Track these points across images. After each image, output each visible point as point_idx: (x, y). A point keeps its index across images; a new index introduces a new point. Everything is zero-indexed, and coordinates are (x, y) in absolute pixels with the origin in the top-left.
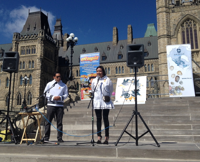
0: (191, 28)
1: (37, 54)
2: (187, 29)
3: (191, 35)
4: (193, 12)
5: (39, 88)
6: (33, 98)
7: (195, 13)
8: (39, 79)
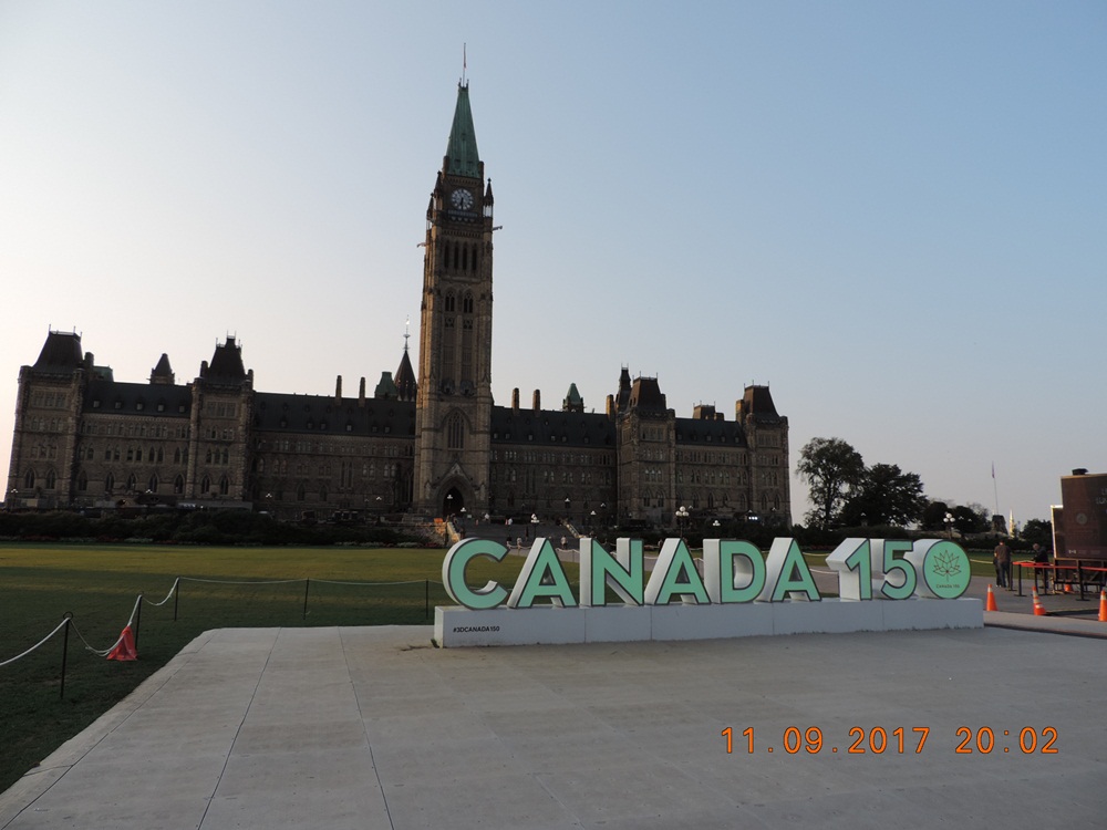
0: (458, 423)
1: (238, 418)
2: (455, 423)
3: (458, 431)
4: (463, 405)
5: (242, 472)
6: (232, 484)
7: (464, 408)
8: (244, 458)
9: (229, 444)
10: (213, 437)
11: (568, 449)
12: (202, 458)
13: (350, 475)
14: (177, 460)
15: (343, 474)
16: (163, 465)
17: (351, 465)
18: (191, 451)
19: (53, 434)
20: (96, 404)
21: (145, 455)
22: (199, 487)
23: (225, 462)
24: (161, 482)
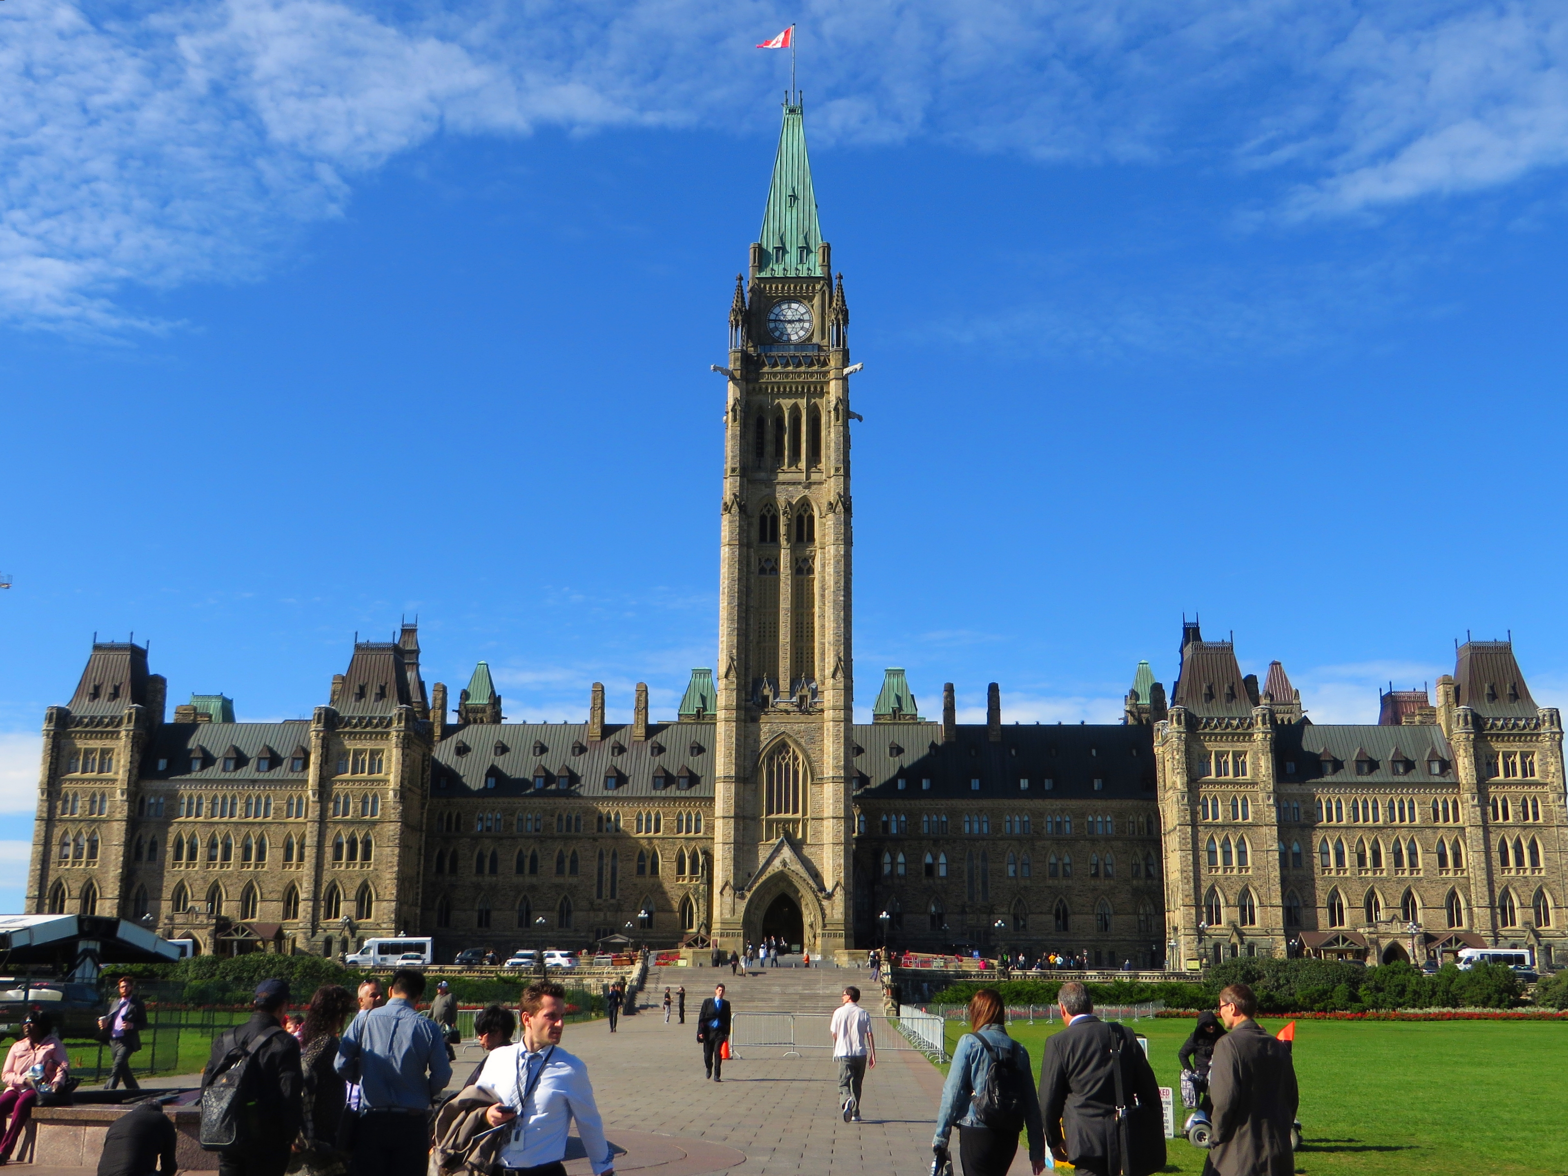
0: (787, 765)
1: (387, 778)
2: (780, 764)
3: (787, 779)
5: (394, 876)
6: (377, 899)
7: (799, 732)
8: (397, 850)
9: (374, 823)
10: (346, 812)
11: (1057, 804)
12: (328, 852)
13: (614, 875)
14: (288, 857)
15: (600, 874)
16: (265, 869)
17: (614, 855)
18: (308, 841)
19: (94, 821)
20: (162, 764)
21: (236, 851)
22: (321, 907)
23: (367, 856)
24: (263, 900)
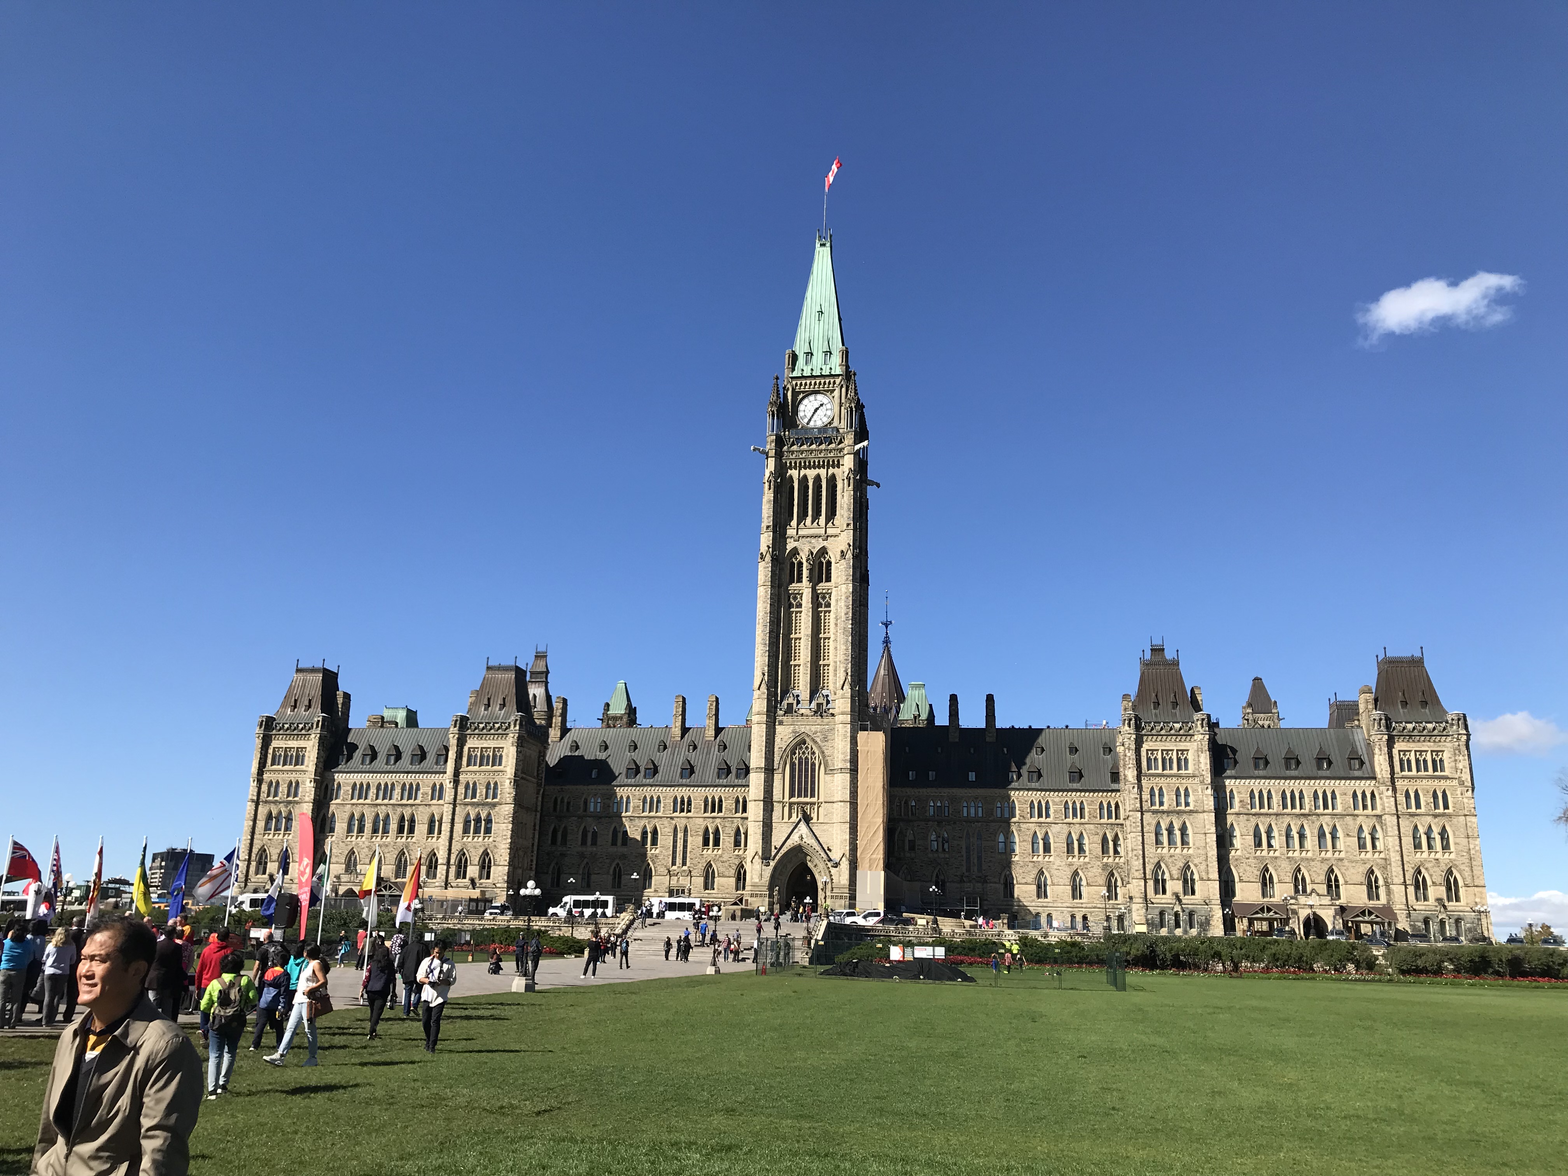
0: (807, 758)
1: (505, 769)
2: (800, 758)
3: (806, 770)
4: (813, 728)
5: (508, 846)
6: (495, 865)
7: (816, 733)
8: (510, 826)
9: (494, 805)
10: (474, 796)
12: (459, 827)
14: (431, 831)
15: (676, 847)
16: (414, 840)
18: (445, 818)
19: (290, 802)
20: (342, 759)
21: (393, 827)
22: (453, 870)
23: (488, 831)
